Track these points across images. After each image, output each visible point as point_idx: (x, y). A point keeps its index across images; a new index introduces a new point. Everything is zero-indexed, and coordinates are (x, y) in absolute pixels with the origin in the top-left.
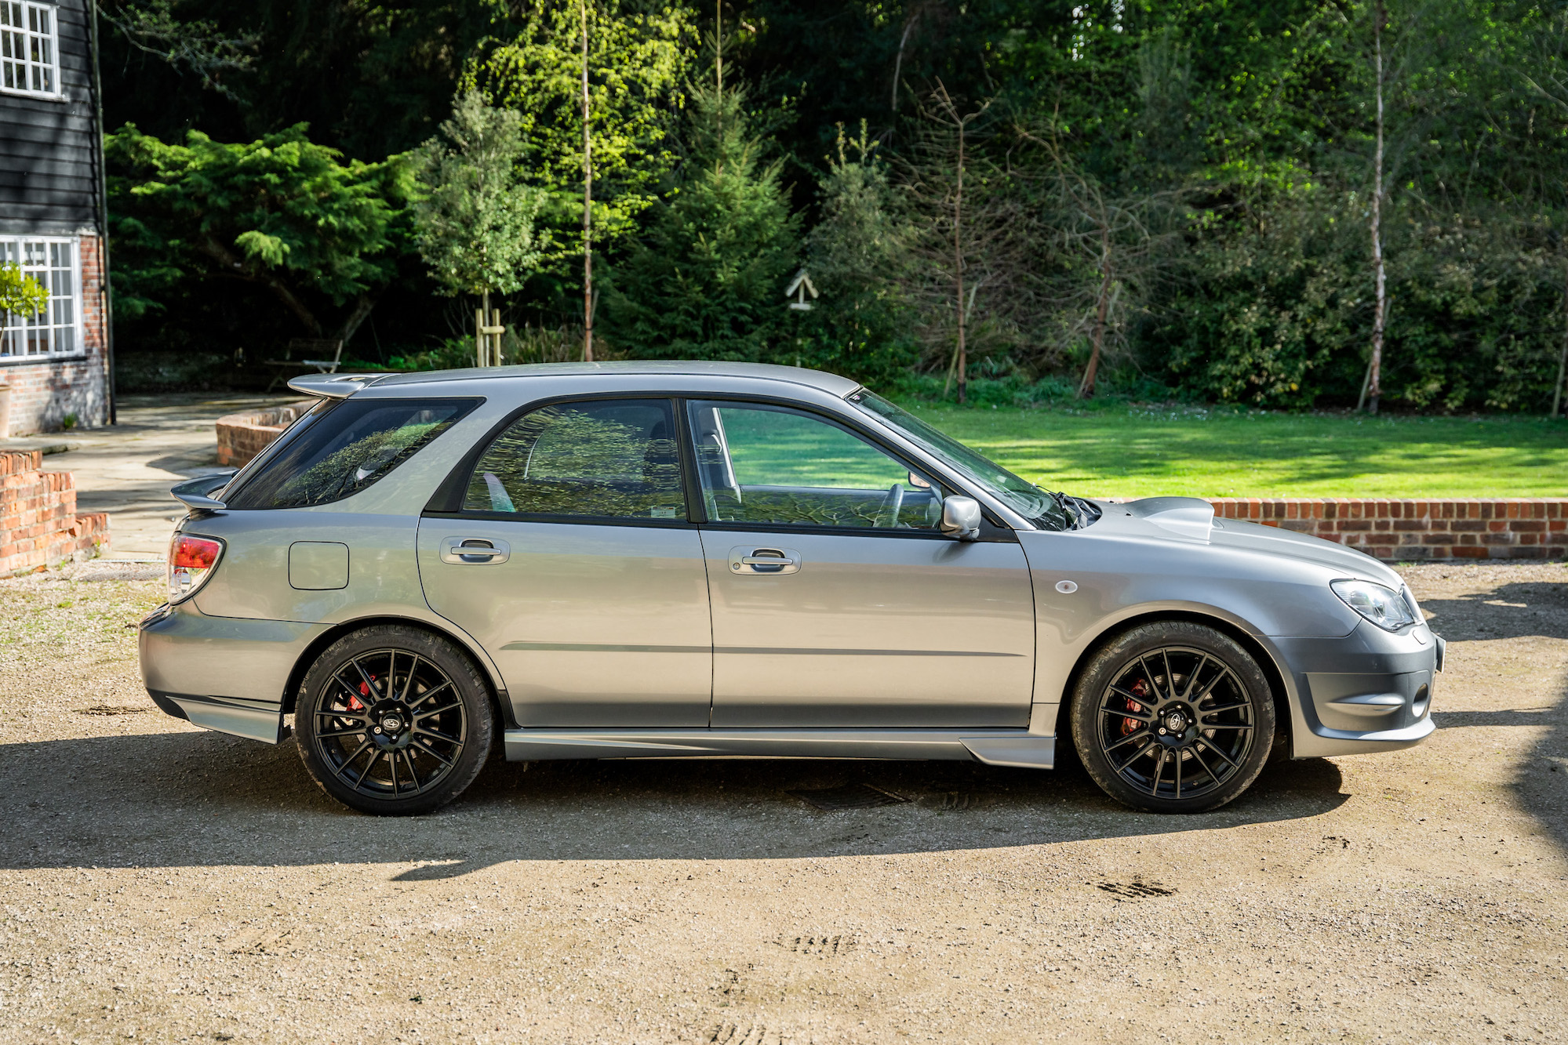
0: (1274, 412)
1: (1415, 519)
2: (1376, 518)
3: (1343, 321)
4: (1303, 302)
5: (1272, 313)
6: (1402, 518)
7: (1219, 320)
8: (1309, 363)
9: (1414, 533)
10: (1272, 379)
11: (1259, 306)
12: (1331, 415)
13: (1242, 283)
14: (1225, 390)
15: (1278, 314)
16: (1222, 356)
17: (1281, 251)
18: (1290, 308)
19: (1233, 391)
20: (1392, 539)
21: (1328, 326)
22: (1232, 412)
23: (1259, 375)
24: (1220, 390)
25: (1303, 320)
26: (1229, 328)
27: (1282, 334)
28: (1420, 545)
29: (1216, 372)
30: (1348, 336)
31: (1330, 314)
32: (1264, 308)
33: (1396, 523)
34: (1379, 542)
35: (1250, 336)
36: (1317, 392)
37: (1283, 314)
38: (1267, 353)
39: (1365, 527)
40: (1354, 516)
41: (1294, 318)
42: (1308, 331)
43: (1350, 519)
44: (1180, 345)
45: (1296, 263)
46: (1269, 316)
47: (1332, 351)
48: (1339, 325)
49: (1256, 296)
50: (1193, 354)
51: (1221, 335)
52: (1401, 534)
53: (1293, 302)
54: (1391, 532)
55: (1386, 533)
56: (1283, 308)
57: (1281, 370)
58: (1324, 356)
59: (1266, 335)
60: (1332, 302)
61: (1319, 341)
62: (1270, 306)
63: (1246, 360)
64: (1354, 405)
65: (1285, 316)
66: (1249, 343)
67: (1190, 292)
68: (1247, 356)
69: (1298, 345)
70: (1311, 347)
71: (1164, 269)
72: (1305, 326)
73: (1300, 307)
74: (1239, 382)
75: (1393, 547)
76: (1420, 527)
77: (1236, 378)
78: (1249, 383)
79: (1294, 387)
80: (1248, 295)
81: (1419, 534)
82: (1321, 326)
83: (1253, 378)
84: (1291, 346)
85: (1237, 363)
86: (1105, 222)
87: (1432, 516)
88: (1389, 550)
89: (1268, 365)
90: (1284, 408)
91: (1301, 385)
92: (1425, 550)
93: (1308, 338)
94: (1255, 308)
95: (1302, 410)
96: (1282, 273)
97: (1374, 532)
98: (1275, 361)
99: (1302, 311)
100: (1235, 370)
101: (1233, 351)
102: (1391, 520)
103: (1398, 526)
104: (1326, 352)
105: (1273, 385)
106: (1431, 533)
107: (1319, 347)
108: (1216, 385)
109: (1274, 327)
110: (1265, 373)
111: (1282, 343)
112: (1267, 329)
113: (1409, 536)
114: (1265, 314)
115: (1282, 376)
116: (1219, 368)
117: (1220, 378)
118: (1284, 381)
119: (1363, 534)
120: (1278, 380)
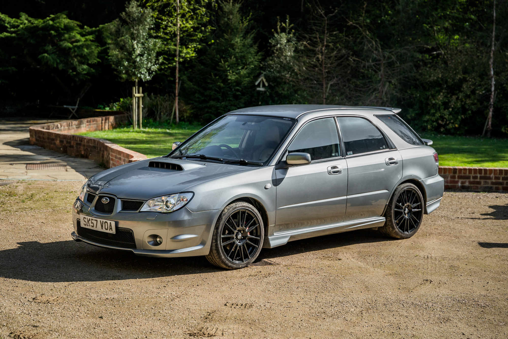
0: (449, 136)
1: (488, 175)
2: (473, 175)
3: (477, 100)
4: (462, 92)
5: (449, 96)
6: (483, 175)
7: (427, 99)
8: (463, 116)
9: (487, 181)
10: (448, 122)
11: (443, 93)
12: (471, 137)
13: (437, 84)
14: (429, 127)
15: (451, 97)
16: (428, 113)
17: (453, 71)
18: (456, 94)
19: (432, 127)
20: (479, 183)
21: (471, 102)
22: (431, 135)
23: (443, 121)
24: (427, 126)
25: (461, 99)
26: (431, 102)
27: (452, 104)
28: (490, 185)
29: (425, 119)
30: (479, 106)
31: (472, 97)
32: (445, 94)
33: (480, 177)
34: (474, 184)
35: (439, 105)
36: (466, 128)
37: (453, 97)
38: (446, 112)
39: (468, 178)
40: (464, 173)
41: (457, 99)
42: (463, 103)
43: (462, 174)
44: (412, 108)
45: (459, 76)
46: (448, 97)
47: (472, 111)
48: (476, 101)
49: (442, 89)
50: (417, 112)
51: (428, 104)
52: (482, 181)
53: (458, 92)
54: (478, 180)
55: (476, 180)
56: (454, 94)
57: (452, 119)
58: (469, 114)
59: (446, 105)
60: (473, 92)
61: (467, 107)
62: (448, 93)
63: (438, 115)
64: (481, 134)
65: (454, 97)
66: (439, 108)
67: (416, 87)
68: (438, 113)
69: (458, 109)
70: (464, 110)
71: (406, 77)
72: (462, 101)
73: (460, 94)
74: (435, 123)
75: (479, 186)
76: (490, 178)
77: (433, 122)
78: (438, 124)
79: (457, 126)
80: (439, 89)
81: (489, 181)
82: (468, 101)
83: (440, 122)
84: (456, 110)
85: (434, 116)
86: (382, 59)
87: (494, 174)
88: (477, 187)
89: (447, 117)
90: (453, 134)
91: (460, 125)
92: (492, 187)
93: (463, 107)
94: (442, 94)
95: (460, 135)
96: (453, 80)
97: (472, 180)
98: (449, 115)
99: (461, 95)
100: (433, 119)
101: (433, 111)
102: (479, 175)
103: (481, 178)
104: (470, 112)
105: (448, 124)
106: (494, 181)
107: (467, 110)
108: (426, 124)
109: (449, 102)
110: (445, 120)
111: (452, 108)
112: (446, 102)
113: (485, 182)
114: (446, 97)
115: (452, 121)
116: (427, 117)
117: (427, 121)
118: (453, 123)
119: (467, 180)
120: (450, 123)
